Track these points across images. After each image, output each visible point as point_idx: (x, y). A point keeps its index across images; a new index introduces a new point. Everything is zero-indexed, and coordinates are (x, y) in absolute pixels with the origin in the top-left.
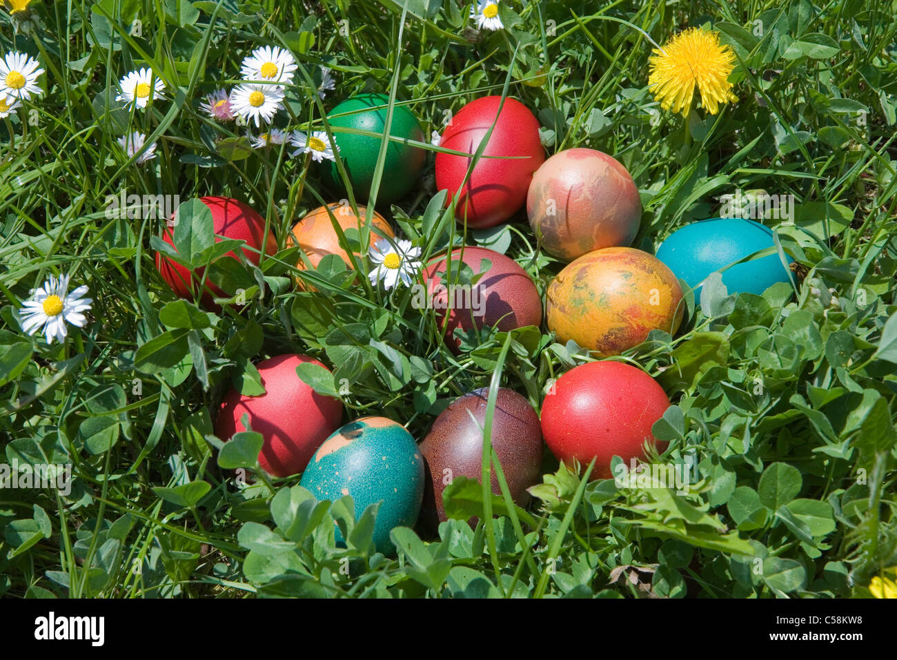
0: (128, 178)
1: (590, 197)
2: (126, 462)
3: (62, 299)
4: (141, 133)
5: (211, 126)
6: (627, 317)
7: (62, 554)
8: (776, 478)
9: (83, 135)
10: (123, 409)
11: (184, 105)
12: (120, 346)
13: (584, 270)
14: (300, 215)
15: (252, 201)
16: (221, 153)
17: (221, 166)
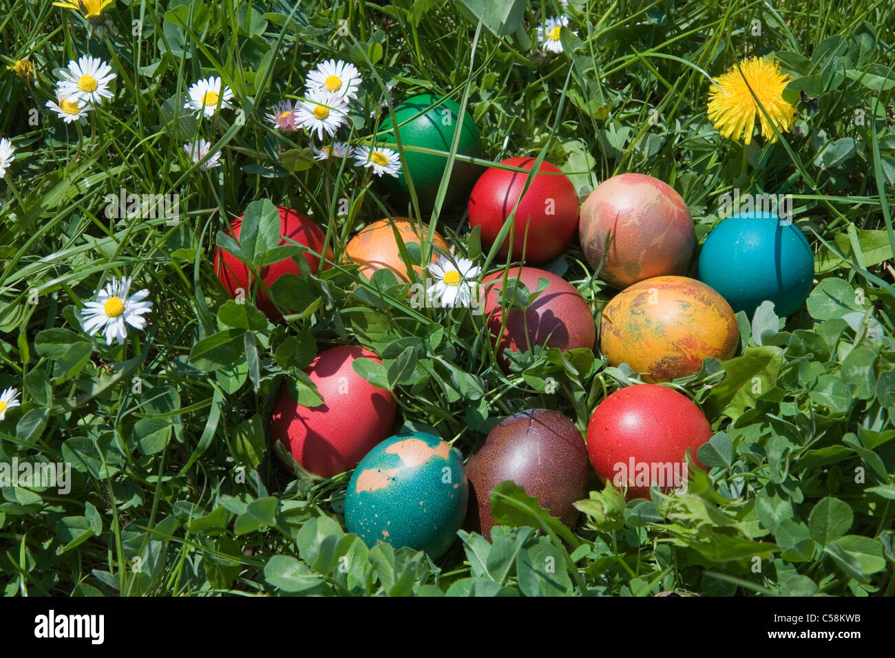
0: (192, 185)
1: (638, 223)
2: (176, 464)
3: (123, 301)
4: (206, 142)
5: (275, 136)
6: (682, 347)
7: (110, 553)
8: (827, 513)
9: (150, 141)
10: (176, 413)
11: (251, 116)
12: (175, 350)
13: (641, 296)
14: (358, 229)
15: (310, 212)
16: (284, 163)
17: (282, 176)
